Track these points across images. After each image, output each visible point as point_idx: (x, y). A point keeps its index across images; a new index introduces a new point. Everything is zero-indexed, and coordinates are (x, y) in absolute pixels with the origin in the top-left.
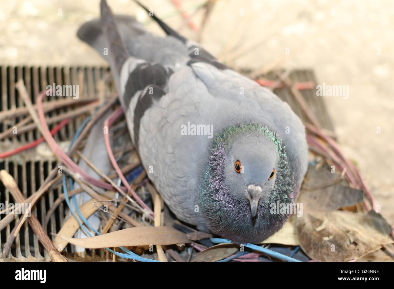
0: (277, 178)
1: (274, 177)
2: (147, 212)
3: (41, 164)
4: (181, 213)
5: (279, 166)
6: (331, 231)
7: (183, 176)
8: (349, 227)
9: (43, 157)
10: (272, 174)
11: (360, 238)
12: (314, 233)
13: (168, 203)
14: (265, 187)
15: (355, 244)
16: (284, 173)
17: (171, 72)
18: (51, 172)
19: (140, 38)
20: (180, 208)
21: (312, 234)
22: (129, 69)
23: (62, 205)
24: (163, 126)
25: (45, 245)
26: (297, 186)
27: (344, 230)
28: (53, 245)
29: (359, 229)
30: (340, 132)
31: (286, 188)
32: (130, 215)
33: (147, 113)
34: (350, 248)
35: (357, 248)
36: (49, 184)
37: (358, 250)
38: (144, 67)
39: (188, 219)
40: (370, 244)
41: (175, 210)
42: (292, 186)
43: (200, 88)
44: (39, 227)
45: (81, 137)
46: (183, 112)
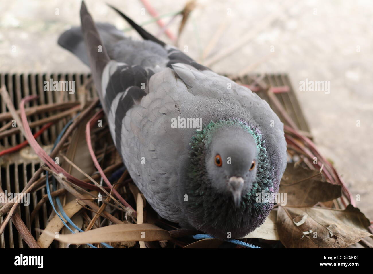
0: (258, 170)
1: (255, 169)
2: (129, 211)
3: (25, 166)
4: (163, 210)
5: (259, 158)
6: (311, 226)
7: (165, 173)
8: (328, 222)
9: (26, 159)
10: (253, 165)
11: (339, 232)
12: (294, 228)
13: (150, 201)
14: (247, 178)
15: (335, 237)
16: (264, 165)
17: (152, 73)
18: (34, 174)
19: (120, 42)
20: (163, 206)
21: (292, 229)
22: (110, 73)
23: (45, 205)
24: (144, 126)
25: (29, 244)
26: (277, 180)
27: (324, 224)
28: (37, 244)
29: (338, 224)
30: (315, 132)
31: (266, 180)
32: (113, 214)
33: (128, 113)
34: (330, 242)
35: (337, 241)
36: (33, 185)
37: (338, 243)
38: (124, 69)
39: (171, 216)
40: (349, 237)
41: (158, 208)
42: (272, 180)
43: (180, 87)
44: (23, 227)
45: (63, 139)
46: (163, 110)
